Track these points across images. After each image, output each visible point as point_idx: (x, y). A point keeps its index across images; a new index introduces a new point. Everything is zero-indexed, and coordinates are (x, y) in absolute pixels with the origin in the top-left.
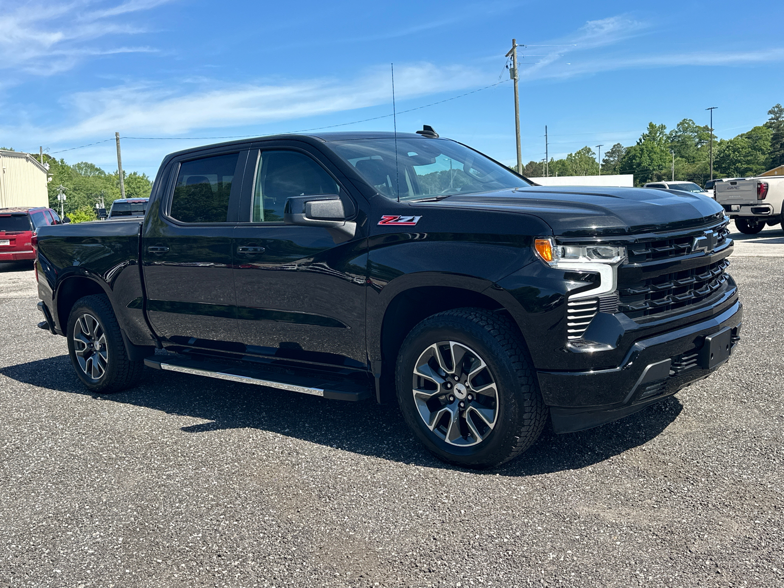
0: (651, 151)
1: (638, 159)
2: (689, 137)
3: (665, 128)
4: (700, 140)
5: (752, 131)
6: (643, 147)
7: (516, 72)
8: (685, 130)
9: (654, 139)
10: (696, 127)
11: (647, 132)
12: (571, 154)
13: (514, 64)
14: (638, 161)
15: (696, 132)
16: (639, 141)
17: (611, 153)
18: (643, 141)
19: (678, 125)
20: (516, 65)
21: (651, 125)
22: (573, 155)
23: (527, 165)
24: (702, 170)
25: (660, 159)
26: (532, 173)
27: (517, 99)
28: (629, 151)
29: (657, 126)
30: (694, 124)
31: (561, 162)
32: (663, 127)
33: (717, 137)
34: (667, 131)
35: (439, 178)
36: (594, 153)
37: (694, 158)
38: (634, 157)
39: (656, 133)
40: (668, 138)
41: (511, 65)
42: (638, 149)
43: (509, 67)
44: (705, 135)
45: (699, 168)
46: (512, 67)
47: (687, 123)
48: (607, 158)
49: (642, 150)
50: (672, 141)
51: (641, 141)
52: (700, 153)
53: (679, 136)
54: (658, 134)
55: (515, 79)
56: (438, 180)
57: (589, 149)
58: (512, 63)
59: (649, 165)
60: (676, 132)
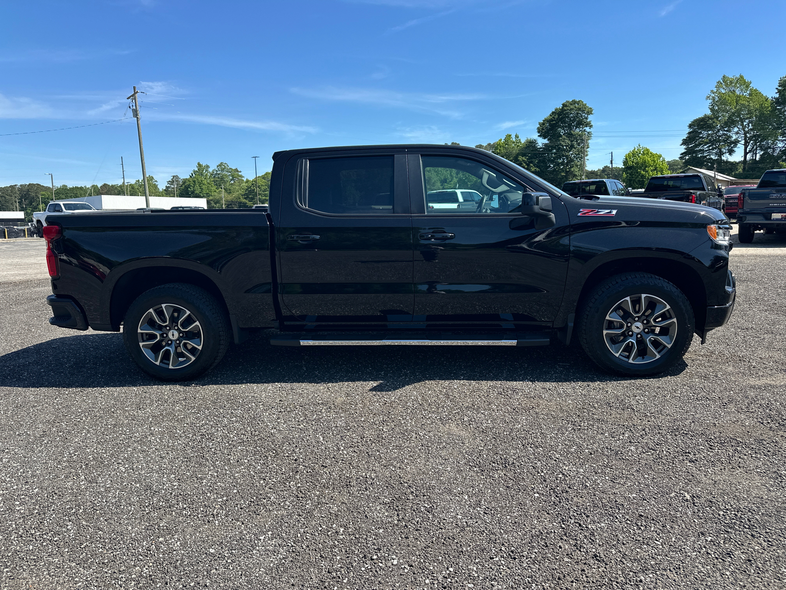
0: (201, 183)
1: (192, 188)
2: (226, 175)
3: (209, 167)
4: (233, 178)
5: (265, 175)
6: (196, 179)
7: (138, 112)
8: (223, 170)
9: (202, 175)
10: (230, 169)
11: (197, 169)
12: (139, 180)
13: (136, 106)
14: (192, 189)
15: (230, 172)
16: (191, 175)
17: (172, 182)
18: (194, 175)
19: (218, 166)
20: (138, 107)
21: (199, 164)
22: (141, 181)
23: (101, 186)
24: (236, 199)
25: (208, 189)
26: (106, 192)
27: (140, 133)
28: (185, 181)
29: (203, 165)
30: (228, 166)
31: (132, 186)
32: (208, 167)
33: (244, 177)
34: (210, 170)
35: (19, 191)
36: (156, 181)
37: (230, 190)
38: (189, 186)
39: (203, 170)
40: (212, 174)
41: (133, 106)
42: (191, 180)
43: (131, 107)
44: (235, 174)
45: (235, 197)
46: (134, 108)
47: (223, 165)
48: (169, 185)
49: (194, 181)
50: (214, 177)
51: (192, 175)
52: (234, 187)
53: (219, 174)
54: (204, 172)
55: (137, 118)
56: (18, 192)
57: (152, 177)
58: (134, 104)
59: (200, 193)
60: (217, 171)
